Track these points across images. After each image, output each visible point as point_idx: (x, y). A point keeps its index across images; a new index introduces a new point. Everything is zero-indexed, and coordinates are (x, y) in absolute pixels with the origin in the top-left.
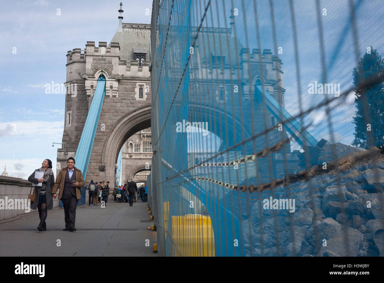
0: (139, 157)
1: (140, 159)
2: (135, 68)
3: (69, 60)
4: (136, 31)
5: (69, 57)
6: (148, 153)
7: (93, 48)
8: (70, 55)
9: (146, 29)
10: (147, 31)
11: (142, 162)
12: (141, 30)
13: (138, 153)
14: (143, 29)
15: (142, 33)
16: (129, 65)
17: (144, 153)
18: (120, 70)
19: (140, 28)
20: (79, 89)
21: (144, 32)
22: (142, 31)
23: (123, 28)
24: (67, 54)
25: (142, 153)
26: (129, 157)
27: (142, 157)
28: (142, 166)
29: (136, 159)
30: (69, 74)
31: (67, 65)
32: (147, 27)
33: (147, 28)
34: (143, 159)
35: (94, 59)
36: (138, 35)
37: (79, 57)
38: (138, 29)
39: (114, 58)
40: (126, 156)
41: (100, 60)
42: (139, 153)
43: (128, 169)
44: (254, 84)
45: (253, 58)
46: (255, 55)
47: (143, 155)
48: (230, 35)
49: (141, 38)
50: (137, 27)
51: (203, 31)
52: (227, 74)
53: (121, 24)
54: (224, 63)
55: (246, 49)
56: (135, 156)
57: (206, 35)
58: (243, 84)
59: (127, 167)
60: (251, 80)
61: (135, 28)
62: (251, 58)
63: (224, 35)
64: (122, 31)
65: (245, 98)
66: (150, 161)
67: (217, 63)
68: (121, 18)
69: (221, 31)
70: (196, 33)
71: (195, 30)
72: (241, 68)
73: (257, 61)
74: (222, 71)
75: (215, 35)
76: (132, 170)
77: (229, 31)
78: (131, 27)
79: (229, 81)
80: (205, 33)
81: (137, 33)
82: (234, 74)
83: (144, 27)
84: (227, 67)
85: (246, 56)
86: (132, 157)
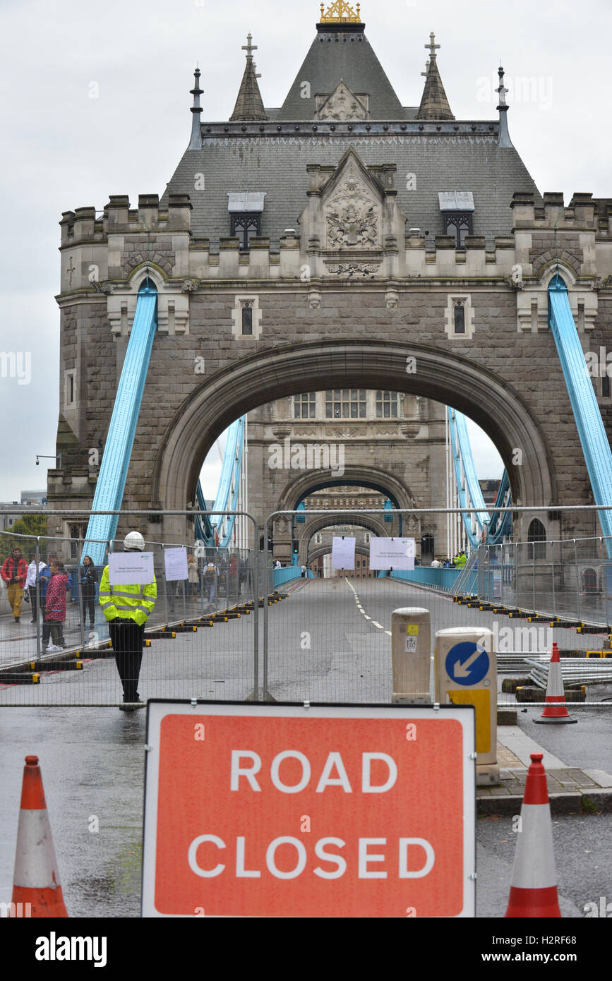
0: (313, 437)
2: (229, 257)
3: (66, 236)
4: (238, 143)
5: (66, 227)
7: (124, 212)
8: (69, 221)
9: (263, 135)
10: (268, 143)
12: (250, 141)
13: (308, 423)
14: (255, 136)
15: (252, 150)
16: (214, 247)
18: (190, 262)
19: (249, 136)
20: (93, 313)
21: (258, 145)
22: (255, 142)
23: (203, 136)
24: (61, 218)
25: (323, 423)
26: (275, 438)
27: (321, 436)
29: (301, 442)
30: (66, 273)
31: (60, 249)
32: (267, 129)
33: (268, 132)
35: (127, 242)
36: (241, 156)
37: (90, 228)
38: (242, 137)
39: (177, 234)
40: (264, 433)
41: (142, 241)
42: (312, 423)
43: (274, 483)
44: (545, 287)
45: (544, 218)
46: (548, 209)
47: (326, 428)
48: (496, 142)
49: (249, 163)
50: (241, 132)
51: (421, 135)
52: (475, 264)
53: (198, 127)
54: (471, 230)
55: (525, 194)
56: (295, 434)
57: (428, 144)
58: (515, 290)
59: (269, 473)
60: (535, 278)
61: (235, 136)
62: (537, 218)
63: (478, 141)
64: (201, 146)
65: (521, 326)
66: (354, 451)
67: (452, 230)
68: (197, 110)
69: (470, 130)
70: (402, 140)
71: (399, 130)
72: (512, 246)
73: (552, 226)
74: (461, 256)
75: (454, 142)
76: (287, 483)
77: (494, 130)
78: (223, 132)
79: (479, 282)
80: (425, 140)
81: (240, 150)
82: (493, 261)
83: (258, 132)
84: (475, 243)
85: (525, 214)
86: (287, 436)
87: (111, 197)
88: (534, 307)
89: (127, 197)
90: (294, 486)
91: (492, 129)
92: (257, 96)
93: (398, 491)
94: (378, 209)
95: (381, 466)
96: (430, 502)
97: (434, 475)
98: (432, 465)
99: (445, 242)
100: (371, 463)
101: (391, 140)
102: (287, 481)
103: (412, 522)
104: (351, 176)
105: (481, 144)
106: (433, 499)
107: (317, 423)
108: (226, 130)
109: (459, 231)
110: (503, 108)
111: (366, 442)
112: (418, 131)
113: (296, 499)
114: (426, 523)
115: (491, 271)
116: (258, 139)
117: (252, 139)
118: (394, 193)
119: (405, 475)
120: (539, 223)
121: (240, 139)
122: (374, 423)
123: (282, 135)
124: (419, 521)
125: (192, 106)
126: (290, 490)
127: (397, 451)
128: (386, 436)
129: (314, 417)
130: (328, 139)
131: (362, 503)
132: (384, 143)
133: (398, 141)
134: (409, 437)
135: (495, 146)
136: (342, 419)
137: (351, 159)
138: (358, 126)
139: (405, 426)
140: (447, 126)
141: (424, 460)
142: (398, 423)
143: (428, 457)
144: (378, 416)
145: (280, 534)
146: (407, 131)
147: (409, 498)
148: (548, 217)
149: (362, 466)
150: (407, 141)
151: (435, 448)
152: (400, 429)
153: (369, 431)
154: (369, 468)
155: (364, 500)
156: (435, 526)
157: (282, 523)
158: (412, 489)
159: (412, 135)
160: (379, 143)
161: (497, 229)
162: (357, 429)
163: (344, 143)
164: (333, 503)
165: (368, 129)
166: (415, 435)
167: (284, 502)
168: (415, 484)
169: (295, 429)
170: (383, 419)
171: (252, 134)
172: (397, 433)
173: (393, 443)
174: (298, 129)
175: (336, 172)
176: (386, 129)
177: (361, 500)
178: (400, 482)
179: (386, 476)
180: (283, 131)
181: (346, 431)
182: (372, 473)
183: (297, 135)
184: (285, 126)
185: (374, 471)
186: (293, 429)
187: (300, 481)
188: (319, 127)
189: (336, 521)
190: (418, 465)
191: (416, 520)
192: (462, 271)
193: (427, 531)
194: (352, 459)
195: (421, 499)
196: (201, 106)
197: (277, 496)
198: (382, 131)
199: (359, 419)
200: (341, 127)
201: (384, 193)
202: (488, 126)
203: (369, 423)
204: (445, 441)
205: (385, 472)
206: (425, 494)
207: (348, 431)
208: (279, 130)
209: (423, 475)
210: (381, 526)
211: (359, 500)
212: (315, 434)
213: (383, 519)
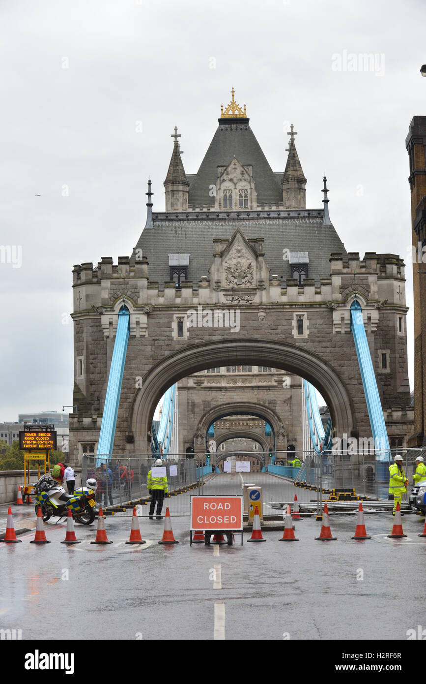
0: (218, 385)
1: (220, 388)
2: (170, 292)
3: (76, 279)
4: (174, 224)
5: (76, 274)
6: (240, 375)
7: (110, 267)
8: (78, 270)
9: (188, 220)
10: (191, 224)
11: (225, 397)
12: (180, 223)
13: (215, 376)
14: (183, 220)
15: (182, 229)
16: (161, 287)
17: (230, 376)
18: (149, 295)
19: (180, 220)
20: (93, 324)
21: (185, 225)
22: (183, 223)
23: (154, 220)
24: (73, 269)
25: (225, 376)
26: (195, 386)
27: (224, 384)
28: (226, 404)
29: (211, 388)
30: (76, 300)
31: (73, 287)
32: (191, 216)
33: (191, 217)
34: (226, 388)
35: (112, 284)
36: (176, 232)
37: (90, 275)
38: (176, 221)
39: (140, 279)
40: (188, 383)
41: (120, 284)
42: (218, 376)
43: (194, 414)
44: (348, 307)
45: (348, 267)
46: (350, 262)
47: (227, 379)
48: (322, 221)
49: (180, 236)
50: (175, 218)
51: (279, 218)
52: (309, 294)
53: (151, 214)
54: (307, 275)
55: (338, 253)
56: (207, 383)
57: (283, 223)
58: (332, 310)
59: (191, 407)
60: (344, 302)
61: (172, 220)
62: (344, 267)
63: (311, 221)
64: (152, 226)
65: (335, 330)
66: (244, 394)
67: (296, 275)
68: (150, 205)
69: (307, 215)
70: (268, 222)
71: (266, 216)
72: (330, 284)
73: (353, 272)
74: (301, 290)
75: (297, 222)
76: (203, 414)
77: (321, 214)
78: (165, 218)
79: (311, 305)
80: (281, 221)
81: (175, 228)
82: (319, 293)
83: (185, 217)
84: (309, 282)
85: (337, 265)
86: (202, 384)
87: (102, 258)
88: (343, 319)
89: (111, 258)
90: (207, 415)
91: (319, 214)
92: (181, 168)
93: (272, 418)
94: (254, 264)
95: (262, 403)
96: (293, 425)
97: (295, 408)
98: (294, 401)
99: (292, 283)
100: (255, 401)
101: (262, 222)
102: (202, 413)
103: (281, 437)
104: (239, 245)
105: (313, 223)
106: (294, 423)
107: (221, 376)
108: (167, 217)
109: (300, 275)
110: (326, 201)
111: (252, 388)
112: (277, 216)
113: (208, 423)
114: (290, 437)
115: (318, 298)
116: (185, 222)
117: (182, 222)
118: (263, 255)
119: (277, 408)
120: (345, 271)
121: (175, 222)
122: (257, 375)
123: (199, 220)
124: (286, 437)
125: (147, 203)
126: (205, 418)
127: (271, 393)
128: (265, 384)
129: (219, 372)
130: (225, 222)
131: (251, 424)
132: (257, 223)
133: (266, 223)
134: (279, 384)
135: (321, 224)
136: (237, 373)
137: (238, 235)
138: (243, 213)
139: (276, 377)
140: (294, 213)
141: (289, 398)
142: (272, 375)
143: (291, 397)
144: (259, 371)
145: (199, 446)
146: (271, 216)
147: (279, 422)
148: (350, 267)
149: (249, 403)
150: (271, 222)
151: (295, 390)
152: (273, 379)
153: (254, 380)
154: (253, 404)
155: (252, 422)
156: (295, 440)
157: (200, 439)
158: (281, 417)
159: (274, 218)
160: (254, 223)
161: (322, 273)
162: (246, 379)
163: (234, 224)
164: (232, 424)
165: (248, 215)
166: (282, 382)
167: (200, 426)
168: (283, 414)
169: (208, 380)
170: (262, 372)
171: (182, 219)
172: (271, 382)
173: (269, 388)
174: (208, 216)
175: (230, 243)
176: (258, 215)
177: (250, 422)
178: (274, 412)
179: (265, 409)
180: (199, 217)
181: (239, 380)
182: (256, 407)
183: (208, 219)
184: (200, 214)
185: (257, 406)
186: (206, 380)
187: (211, 412)
188: (220, 214)
189: (234, 435)
190: (284, 402)
191: (284, 436)
192: (302, 299)
193: (291, 443)
194: (243, 398)
195: (287, 422)
196: (152, 203)
197: (196, 422)
198: (256, 216)
199: (247, 373)
200: (233, 214)
201: (257, 255)
202: (317, 212)
203: (253, 375)
204: (301, 386)
205: (264, 406)
206: (289, 420)
207: (241, 381)
208: (197, 216)
209: (287, 408)
210: (264, 439)
211: (249, 422)
212: (220, 383)
213: (265, 435)
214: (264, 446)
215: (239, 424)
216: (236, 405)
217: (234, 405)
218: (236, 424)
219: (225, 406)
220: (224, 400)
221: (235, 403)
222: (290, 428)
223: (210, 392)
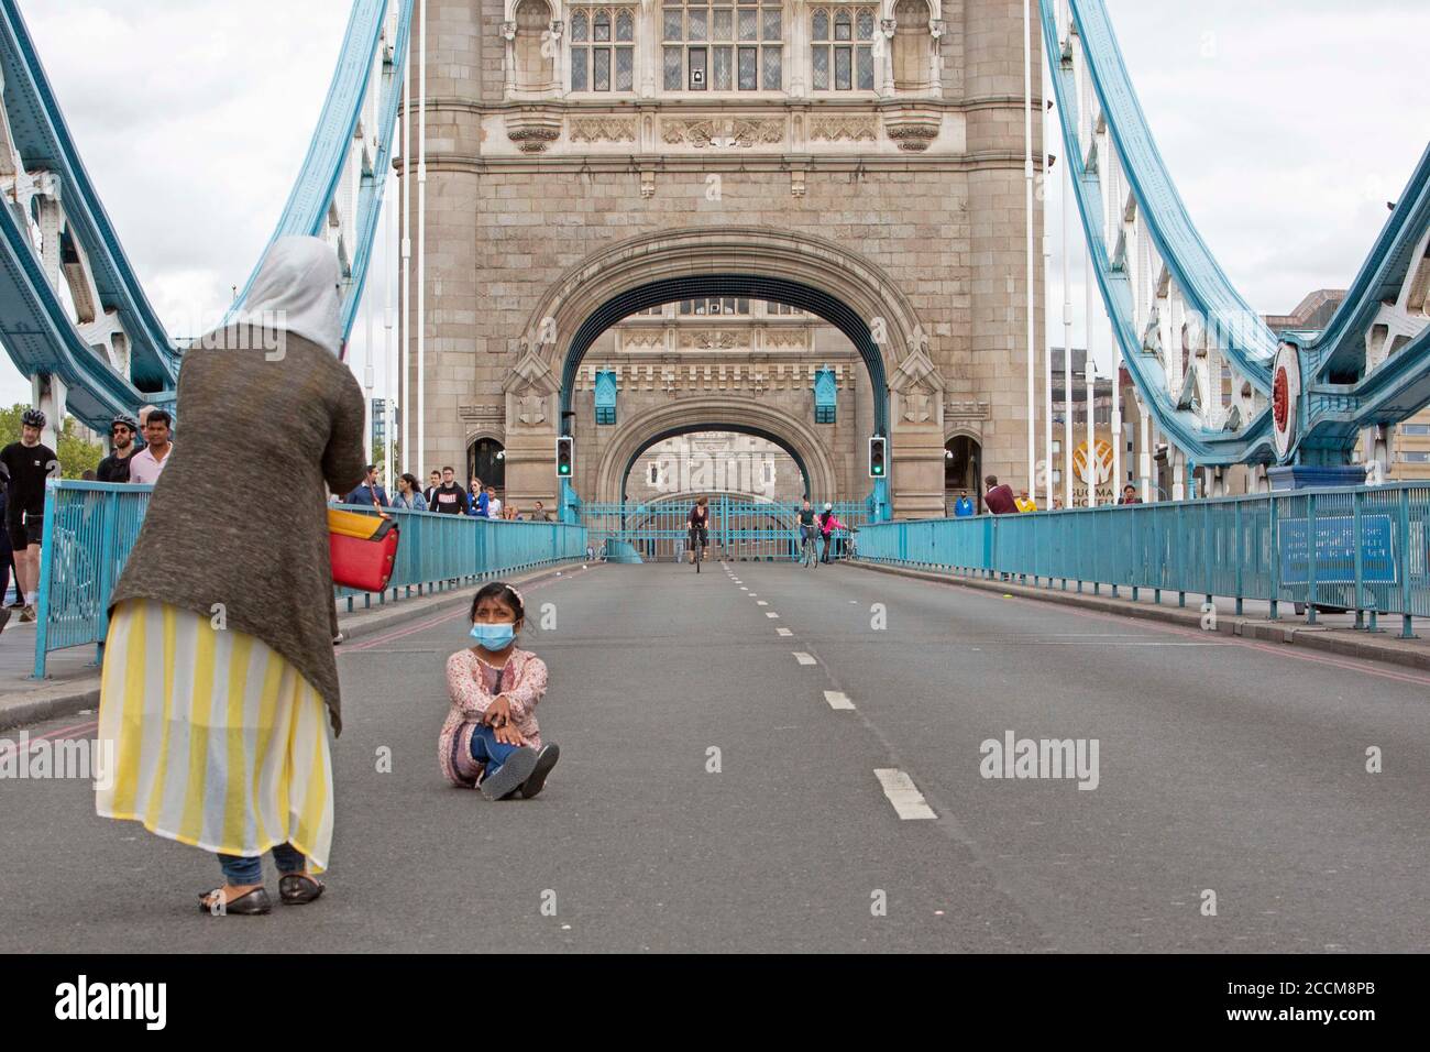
0: (624, 147)
1: (634, 165)
6: (726, 103)
11: (654, 204)
13: (612, 108)
17: (678, 104)
25: (657, 106)
26: (513, 150)
27: (650, 144)
28: (659, 238)
29: (586, 165)
34: (661, 164)
40: (482, 136)
42: (622, 104)
43: (508, 281)
47: (663, 121)
56: (573, 138)
59: (494, 250)
66: (747, 189)
86: (548, 144)
90: (568, 288)
93: (875, 306)
95: (825, 232)
96: (971, 339)
97: (982, 260)
98: (978, 228)
100: (795, 224)
102: (546, 276)
103: (915, 397)
106: (980, 331)
107: (638, 106)
111: (782, 163)
114: (957, 399)
119: (897, 258)
122: (806, 106)
124: (939, 396)
126: (558, 301)
127: (872, 188)
128: (841, 144)
129: (629, 88)
131: (759, 377)
134: (907, 147)
136: (710, 95)
139: (896, 115)
142: (876, 107)
143: (966, 208)
144: (815, 87)
147: (907, 327)
149: (771, 234)
151: (985, 180)
152: (881, 123)
153: (791, 130)
154: (788, 234)
155: (765, 368)
156: (984, 412)
157: (532, 399)
158: (916, 301)
162: (755, 124)
166: (925, 141)
167: (537, 335)
168: (926, 287)
169: (573, 123)
170: (831, 95)
172: (873, 136)
173: (860, 165)
177: (758, 367)
178: (881, 278)
179: (839, 261)
181: (723, 125)
182: (798, 253)
186: (565, 122)
187: (587, 274)
190: (935, 230)
191: (930, 391)
193: (961, 426)
194: (739, 210)
195: (943, 329)
199: (761, 95)
203: (787, 106)
205: (838, 250)
206: (956, 315)
207: (729, 128)
209: (949, 259)
210: (807, 433)
211: (751, 368)
212: (631, 137)
213: (811, 417)
214: (808, 462)
215: (715, 373)
216: (704, 240)
217: (695, 240)
218: (700, 374)
219: (653, 247)
220: (652, 217)
221: (700, 233)
222: (957, 356)
223: (585, 177)
